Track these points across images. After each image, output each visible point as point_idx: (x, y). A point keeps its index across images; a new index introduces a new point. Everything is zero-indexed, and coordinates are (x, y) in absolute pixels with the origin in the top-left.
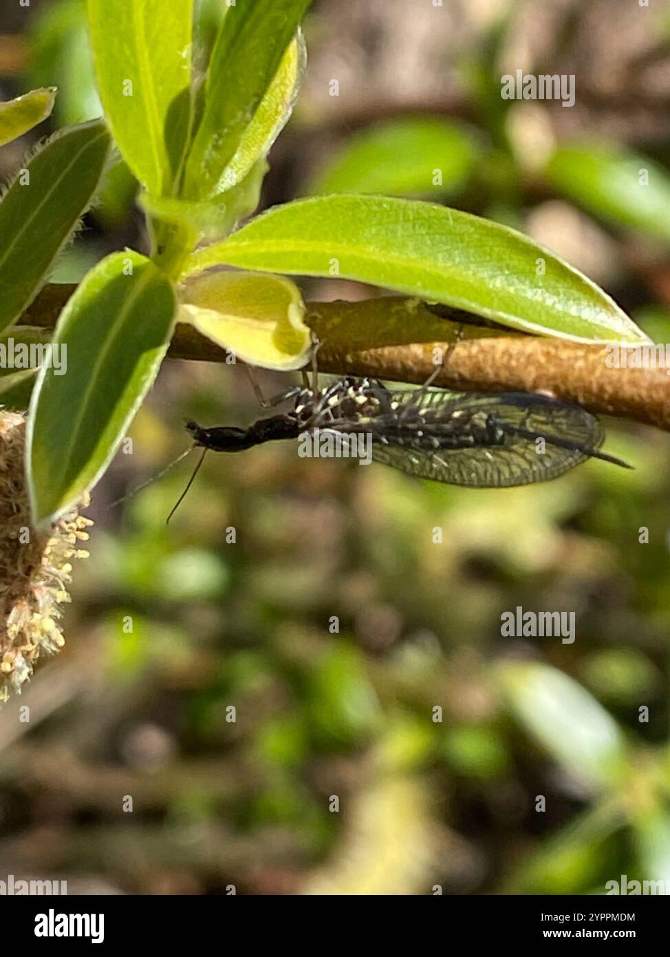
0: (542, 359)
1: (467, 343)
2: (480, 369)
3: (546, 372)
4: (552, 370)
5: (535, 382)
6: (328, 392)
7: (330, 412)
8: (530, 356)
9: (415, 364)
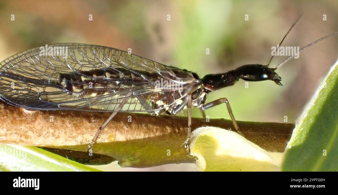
0: (30, 133)
1: (85, 142)
2: (76, 126)
3: (28, 126)
4: (23, 127)
5: (36, 118)
6: (183, 108)
7: (181, 95)
8: (40, 135)
9: (122, 128)
